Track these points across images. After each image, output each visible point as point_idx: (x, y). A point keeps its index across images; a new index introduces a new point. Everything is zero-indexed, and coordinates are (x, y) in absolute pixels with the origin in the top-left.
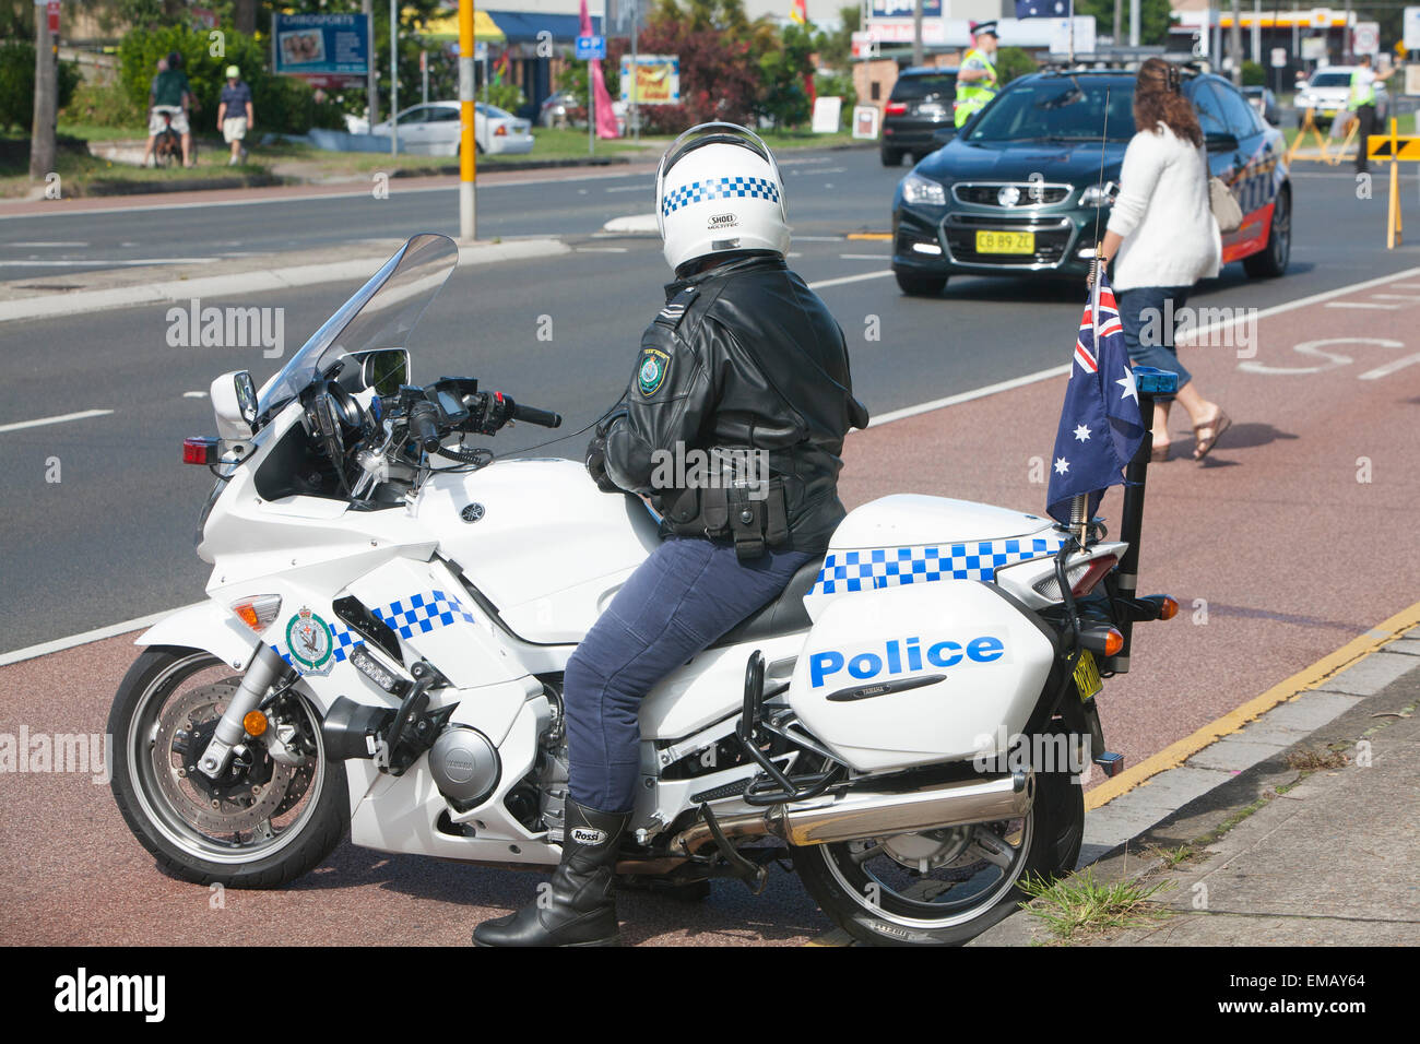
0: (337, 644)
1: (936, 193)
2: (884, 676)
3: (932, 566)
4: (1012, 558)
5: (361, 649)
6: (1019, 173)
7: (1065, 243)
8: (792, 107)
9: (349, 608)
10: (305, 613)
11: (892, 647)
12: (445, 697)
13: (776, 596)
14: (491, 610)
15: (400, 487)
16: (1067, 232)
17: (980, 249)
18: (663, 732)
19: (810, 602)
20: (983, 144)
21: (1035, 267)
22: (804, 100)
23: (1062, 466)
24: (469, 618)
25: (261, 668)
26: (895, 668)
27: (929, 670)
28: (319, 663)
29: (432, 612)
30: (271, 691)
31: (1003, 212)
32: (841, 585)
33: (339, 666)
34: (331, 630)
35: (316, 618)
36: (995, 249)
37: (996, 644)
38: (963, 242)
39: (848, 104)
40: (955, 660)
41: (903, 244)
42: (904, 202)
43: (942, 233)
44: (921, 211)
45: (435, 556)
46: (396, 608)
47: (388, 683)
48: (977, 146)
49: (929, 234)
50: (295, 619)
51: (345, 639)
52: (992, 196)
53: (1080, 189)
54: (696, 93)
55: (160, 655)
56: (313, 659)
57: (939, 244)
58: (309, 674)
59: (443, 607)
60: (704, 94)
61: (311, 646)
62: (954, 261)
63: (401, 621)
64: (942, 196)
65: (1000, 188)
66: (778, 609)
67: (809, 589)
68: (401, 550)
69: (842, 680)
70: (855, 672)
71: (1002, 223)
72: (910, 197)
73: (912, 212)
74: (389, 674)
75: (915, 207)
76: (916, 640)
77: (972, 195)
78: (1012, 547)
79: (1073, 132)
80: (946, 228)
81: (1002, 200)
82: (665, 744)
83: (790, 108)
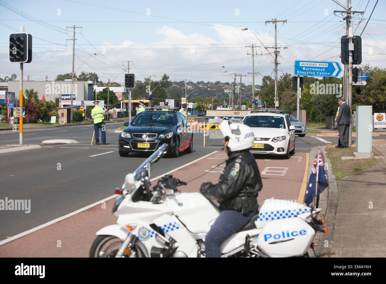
0: (151, 234)
1: (128, 136)
2: (282, 239)
3: (284, 215)
4: (300, 212)
5: (157, 235)
6: (145, 131)
7: (156, 146)
8: (47, 118)
9: (153, 226)
10: (143, 227)
11: (283, 233)
12: (176, 245)
13: (249, 222)
14: (185, 226)
15: (159, 199)
16: (157, 143)
17: (138, 147)
18: (224, 251)
19: (256, 222)
20: (135, 126)
21: (146, 151)
22: (50, 117)
23: (307, 192)
24: (182, 228)
25: (129, 239)
26: (284, 237)
27: (291, 237)
28: (146, 238)
29: (173, 227)
30: (131, 244)
31: (143, 139)
32: (264, 219)
33: (151, 238)
34: (149, 231)
35: (146, 228)
36: (142, 147)
37: (305, 231)
38: (135, 145)
39: (58, 117)
40: (297, 235)
41: (121, 146)
42: (121, 137)
43: (130, 143)
44: (126, 139)
45: (173, 214)
46: (165, 226)
47: (164, 242)
48: (134, 126)
49: (127, 144)
50: (141, 229)
51: (153, 233)
52: (141, 136)
53: (159, 135)
54: (28, 115)
55: (103, 237)
56: (145, 237)
57: (129, 146)
58: (143, 240)
59: (176, 226)
60: (30, 115)
61: (144, 234)
62: (133, 149)
63: (166, 229)
64: (130, 136)
65: (142, 134)
66: (249, 224)
67: (256, 219)
68: (167, 213)
69: (272, 240)
70: (275, 237)
71: (143, 142)
72: (123, 136)
73: (123, 139)
74: (163, 240)
75: (124, 138)
76: (288, 231)
77: (136, 136)
78: (300, 210)
79: (154, 123)
80: (131, 143)
81: (143, 137)
82: (223, 254)
83: (46, 118)
